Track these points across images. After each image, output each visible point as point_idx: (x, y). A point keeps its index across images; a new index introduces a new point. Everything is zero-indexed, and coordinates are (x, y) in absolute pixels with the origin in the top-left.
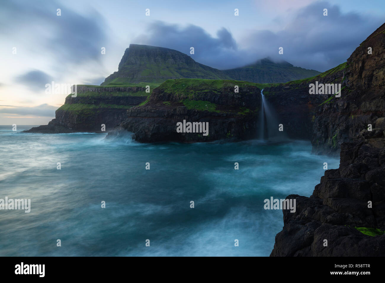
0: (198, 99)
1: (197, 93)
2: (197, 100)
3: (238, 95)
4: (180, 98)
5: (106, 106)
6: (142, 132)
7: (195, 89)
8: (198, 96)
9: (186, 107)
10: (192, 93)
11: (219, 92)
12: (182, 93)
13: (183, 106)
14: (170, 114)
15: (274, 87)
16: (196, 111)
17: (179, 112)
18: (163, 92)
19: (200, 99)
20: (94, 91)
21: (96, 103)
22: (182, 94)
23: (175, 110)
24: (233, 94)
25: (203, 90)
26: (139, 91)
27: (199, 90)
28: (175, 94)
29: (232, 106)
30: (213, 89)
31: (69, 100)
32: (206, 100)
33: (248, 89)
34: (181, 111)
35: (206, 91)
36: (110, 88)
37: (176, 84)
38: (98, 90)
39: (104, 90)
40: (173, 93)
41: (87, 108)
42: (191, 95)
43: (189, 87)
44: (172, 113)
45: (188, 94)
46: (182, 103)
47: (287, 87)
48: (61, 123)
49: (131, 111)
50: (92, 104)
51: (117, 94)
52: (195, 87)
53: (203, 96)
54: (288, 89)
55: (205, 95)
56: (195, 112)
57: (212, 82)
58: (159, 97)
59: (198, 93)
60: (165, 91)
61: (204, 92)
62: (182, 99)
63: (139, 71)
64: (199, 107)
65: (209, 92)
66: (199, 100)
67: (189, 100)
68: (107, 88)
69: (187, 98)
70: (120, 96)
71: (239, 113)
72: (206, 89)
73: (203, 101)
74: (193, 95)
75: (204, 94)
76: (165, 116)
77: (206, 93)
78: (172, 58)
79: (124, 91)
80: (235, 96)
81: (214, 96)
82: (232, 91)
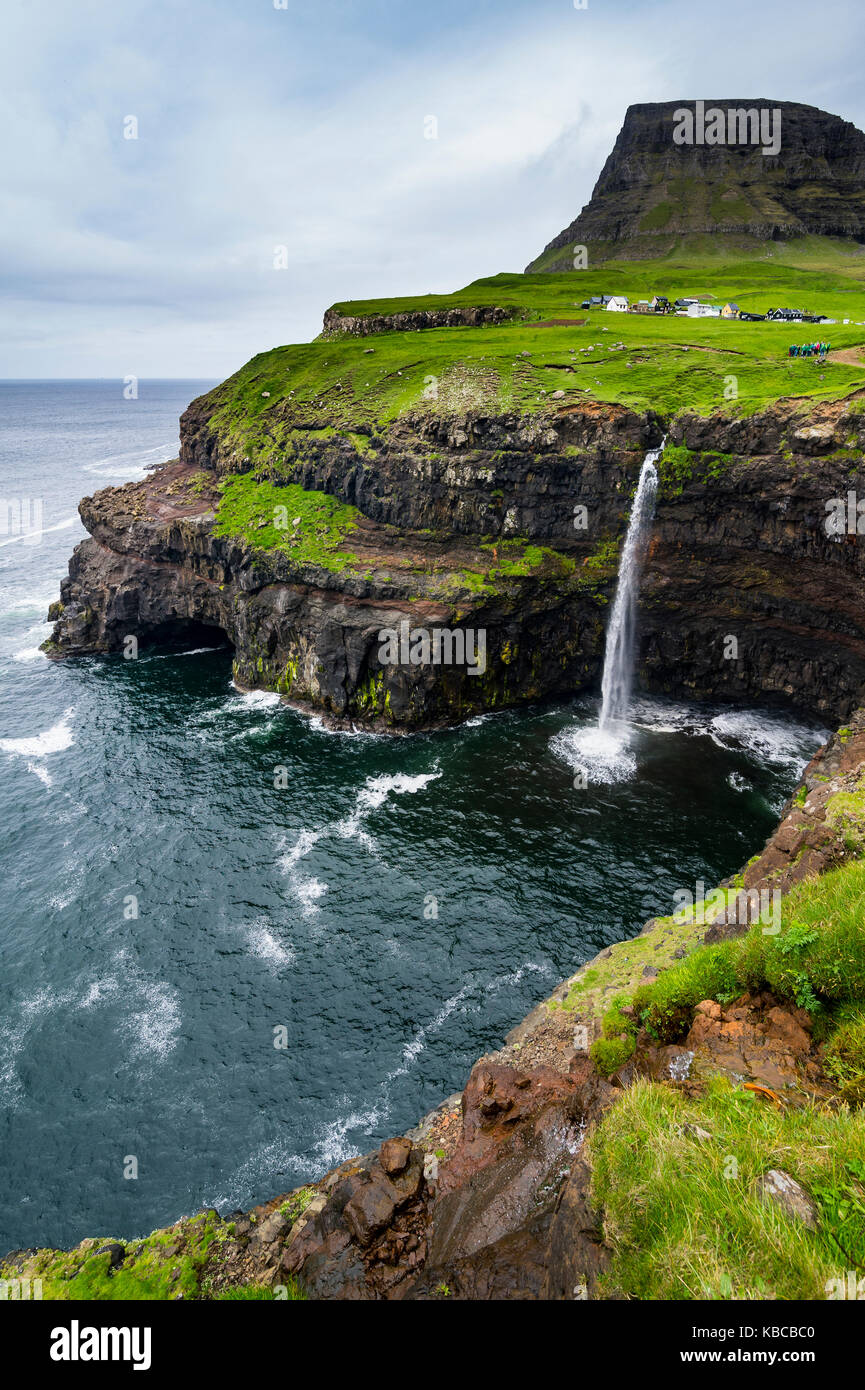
0: (287, 476)
1: (289, 443)
2: (280, 484)
3: (476, 468)
7: (292, 414)
8: (290, 460)
9: (210, 524)
10: (274, 440)
11: (374, 443)
12: (242, 439)
13: (215, 513)
14: (165, 547)
16: (244, 549)
19: (295, 478)
22: (237, 446)
23: (178, 531)
25: (316, 427)
27: (304, 428)
28: (224, 442)
29: (427, 531)
30: (361, 422)
32: (321, 487)
33: (558, 427)
35: (321, 436)
37: (254, 384)
42: (267, 456)
43: (281, 404)
44: (168, 541)
45: (261, 447)
46: (219, 496)
52: (299, 404)
53: (309, 461)
55: (316, 457)
56: (236, 551)
59: (293, 442)
61: (317, 442)
62: (231, 470)
64: (266, 527)
65: (336, 442)
66: (291, 481)
67: (251, 481)
69: (248, 467)
71: (455, 581)
72: (329, 422)
73: (306, 488)
75: (315, 449)
77: (323, 445)
80: (451, 473)
81: (353, 470)
82: (444, 440)
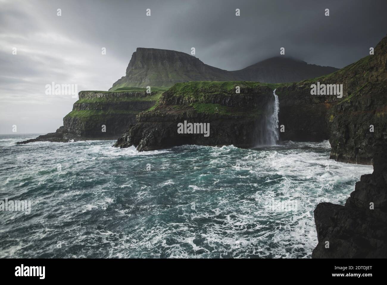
0: (208, 101)
1: (206, 96)
2: (207, 103)
3: (250, 97)
4: (189, 102)
5: (114, 112)
6: (152, 137)
7: (204, 91)
8: (208, 99)
9: (196, 111)
10: (202, 95)
11: (229, 94)
12: (192, 96)
13: (193, 109)
14: (180, 118)
15: (287, 86)
16: (207, 114)
17: (189, 115)
18: (172, 96)
19: (210, 102)
20: (102, 96)
21: (104, 109)
22: (191, 98)
23: (185, 114)
24: (244, 95)
25: (213, 92)
26: (148, 96)
27: (209, 93)
28: (185, 98)
30: (224, 91)
31: (77, 106)
32: (217, 103)
33: (260, 90)
34: (191, 114)
35: (216, 93)
36: (118, 93)
38: (106, 96)
39: (112, 95)
40: (182, 96)
41: (95, 114)
42: (201, 98)
43: (199, 90)
44: (182, 116)
45: (198, 97)
46: (192, 106)
47: (301, 86)
48: (69, 130)
49: (141, 116)
50: (101, 110)
51: (125, 100)
52: (205, 89)
53: (213, 98)
54: (302, 88)
56: (205, 115)
57: (222, 84)
58: (169, 101)
59: (208, 95)
60: (174, 95)
61: (214, 95)
62: (191, 102)
63: (147, 75)
64: (209, 110)
65: (219, 94)
67: (199, 103)
68: (115, 94)
69: (197, 101)
70: (128, 101)
71: (251, 115)
72: (216, 91)
73: (213, 103)
74: (203, 97)
75: (214, 96)
76: (175, 120)
77: (217, 95)
78: (179, 61)
79: (133, 96)
80: (246, 97)
81: (225, 99)
82: (244, 92)
